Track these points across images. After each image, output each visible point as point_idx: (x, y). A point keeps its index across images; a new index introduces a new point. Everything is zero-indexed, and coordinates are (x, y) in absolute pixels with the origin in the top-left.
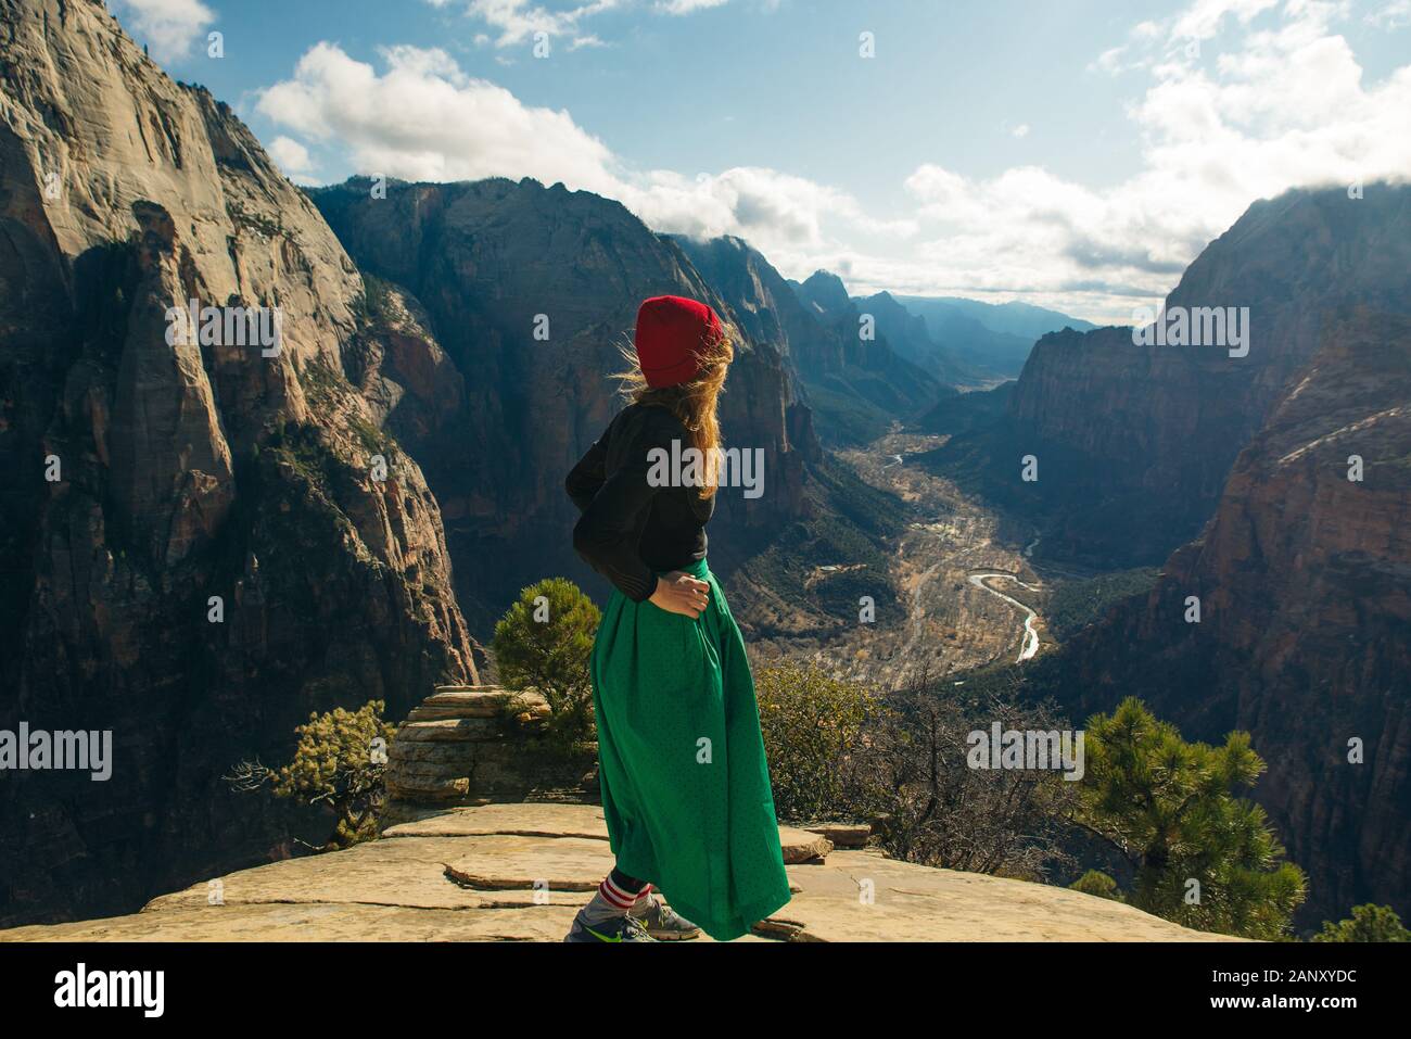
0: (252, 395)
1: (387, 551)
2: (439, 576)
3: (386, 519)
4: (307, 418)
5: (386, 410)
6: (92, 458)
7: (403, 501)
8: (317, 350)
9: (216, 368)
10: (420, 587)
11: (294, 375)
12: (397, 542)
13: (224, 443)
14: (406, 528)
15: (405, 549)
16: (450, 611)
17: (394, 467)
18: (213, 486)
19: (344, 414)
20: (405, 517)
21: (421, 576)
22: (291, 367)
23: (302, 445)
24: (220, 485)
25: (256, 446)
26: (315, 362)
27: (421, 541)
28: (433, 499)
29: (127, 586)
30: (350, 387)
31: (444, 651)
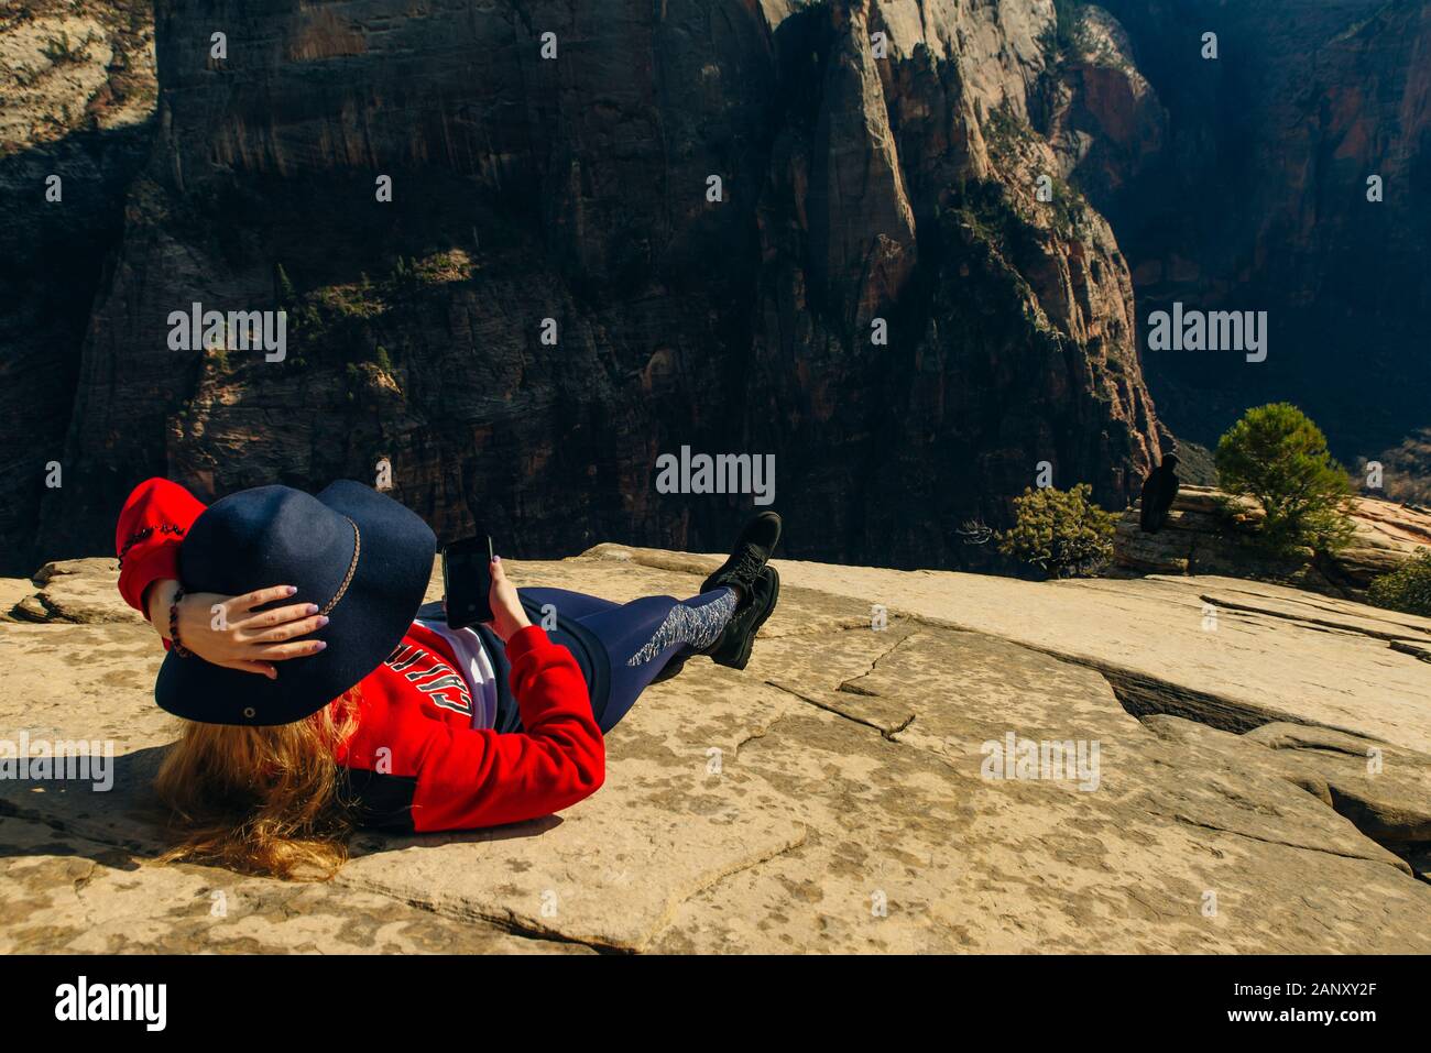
0: (935, 152)
1: (1068, 321)
2: (1125, 351)
3: (1069, 285)
4: (989, 174)
5: (1074, 160)
6: (794, 225)
7: (1089, 265)
8: (1000, 96)
9: (901, 126)
10: (1102, 362)
11: (977, 126)
12: (1080, 311)
13: (907, 206)
14: (1090, 295)
15: (1088, 319)
16: (1135, 390)
17: (1080, 226)
18: (897, 250)
19: (1027, 167)
20: (1090, 283)
21: (1104, 349)
22: (974, 119)
23: (983, 205)
24: (903, 249)
25: (937, 207)
26: (999, 110)
27: (1107, 310)
28: (1123, 262)
29: (823, 347)
30: (1036, 136)
31: (1127, 434)
